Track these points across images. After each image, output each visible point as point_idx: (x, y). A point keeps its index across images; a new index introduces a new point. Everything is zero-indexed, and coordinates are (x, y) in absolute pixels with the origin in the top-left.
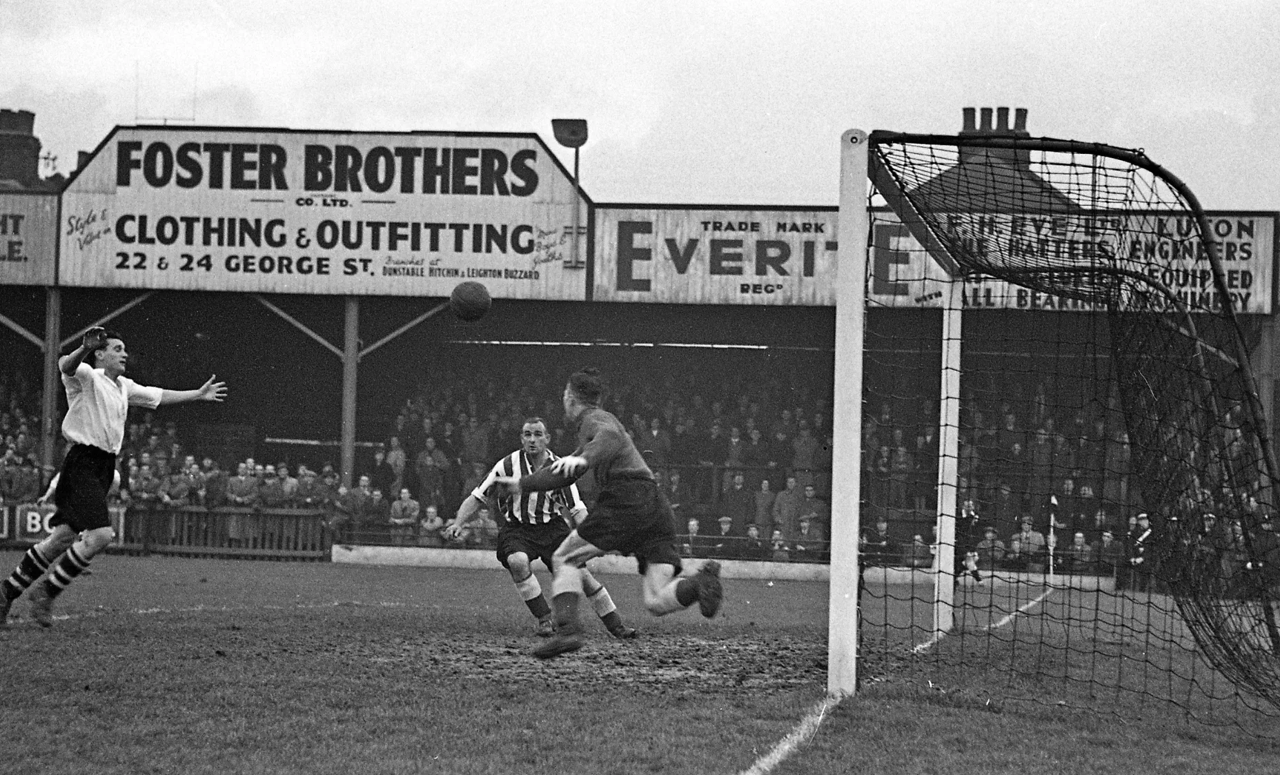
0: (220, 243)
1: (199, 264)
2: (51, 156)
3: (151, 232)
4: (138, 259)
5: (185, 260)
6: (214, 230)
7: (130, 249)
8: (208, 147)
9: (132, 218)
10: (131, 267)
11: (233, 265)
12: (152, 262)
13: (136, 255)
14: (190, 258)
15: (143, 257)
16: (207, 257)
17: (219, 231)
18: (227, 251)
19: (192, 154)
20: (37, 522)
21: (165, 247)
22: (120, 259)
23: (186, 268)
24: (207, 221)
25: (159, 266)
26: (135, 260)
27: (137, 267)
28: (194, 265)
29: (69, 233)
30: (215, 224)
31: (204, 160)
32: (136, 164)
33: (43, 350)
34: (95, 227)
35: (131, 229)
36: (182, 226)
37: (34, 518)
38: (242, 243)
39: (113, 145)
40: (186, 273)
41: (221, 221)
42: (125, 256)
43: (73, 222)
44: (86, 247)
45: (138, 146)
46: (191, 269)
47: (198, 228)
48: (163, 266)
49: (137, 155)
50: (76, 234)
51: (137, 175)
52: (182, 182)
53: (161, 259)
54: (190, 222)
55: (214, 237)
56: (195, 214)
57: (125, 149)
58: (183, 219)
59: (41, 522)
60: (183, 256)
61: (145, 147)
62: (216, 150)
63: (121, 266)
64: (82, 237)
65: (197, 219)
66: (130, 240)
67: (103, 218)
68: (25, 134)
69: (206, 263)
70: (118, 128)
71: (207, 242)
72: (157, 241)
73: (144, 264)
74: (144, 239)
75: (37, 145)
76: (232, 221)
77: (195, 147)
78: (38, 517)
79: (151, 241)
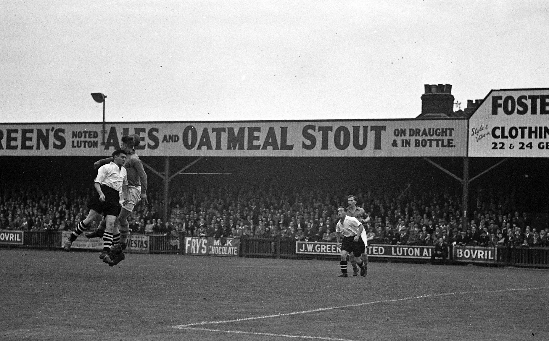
0: (536, 137)
1: (527, 146)
2: (459, 103)
3: (506, 134)
4: (501, 145)
5: (521, 145)
6: (533, 132)
7: (497, 141)
8: (530, 97)
9: (498, 128)
10: (498, 148)
11: (541, 146)
12: (507, 146)
13: (500, 143)
14: (523, 144)
15: (503, 144)
16: (531, 143)
17: (536, 132)
18: (539, 140)
19: (523, 100)
20: (461, 253)
21: (512, 140)
22: (493, 145)
23: (522, 148)
24: (530, 128)
25: (510, 148)
26: (499, 146)
27: (500, 148)
28: (525, 147)
29: (472, 135)
30: (533, 129)
31: (529, 102)
32: (500, 105)
33: (462, 183)
34: (483, 132)
35: (498, 133)
36: (520, 131)
37: (460, 252)
38: (545, 137)
39: (490, 97)
40: (522, 150)
41: (536, 128)
42: (496, 144)
43: (474, 131)
44: (479, 141)
45: (500, 98)
46: (524, 148)
47: (526, 131)
48: (512, 147)
49: (500, 102)
50: (475, 135)
51: (500, 110)
52: (519, 112)
53: (511, 145)
54: (523, 129)
55: (533, 135)
56: (525, 126)
57: (495, 99)
58: (520, 128)
59: (463, 253)
60: (520, 143)
61: (503, 98)
62: (533, 99)
63: (494, 148)
64: (478, 137)
65: (526, 128)
66: (498, 137)
67: (486, 128)
68: (448, 94)
69: (530, 146)
70: (492, 91)
71: (530, 137)
72: (509, 138)
73: (503, 147)
74: (503, 137)
75: (453, 98)
76: (541, 128)
77: (525, 97)
78: (462, 252)
79: (507, 137)
